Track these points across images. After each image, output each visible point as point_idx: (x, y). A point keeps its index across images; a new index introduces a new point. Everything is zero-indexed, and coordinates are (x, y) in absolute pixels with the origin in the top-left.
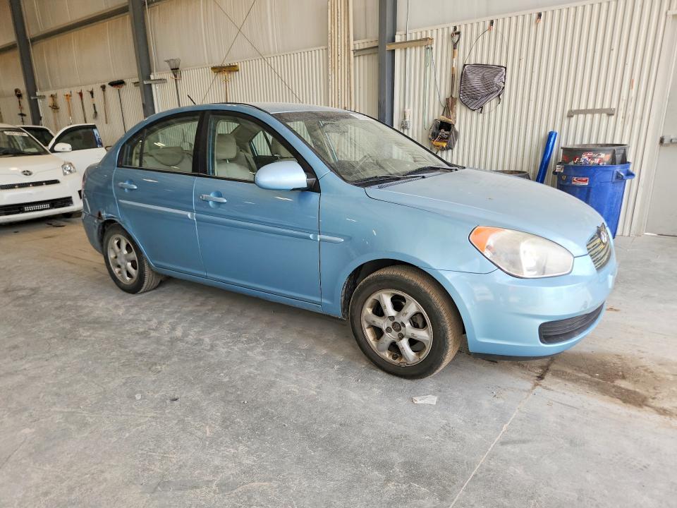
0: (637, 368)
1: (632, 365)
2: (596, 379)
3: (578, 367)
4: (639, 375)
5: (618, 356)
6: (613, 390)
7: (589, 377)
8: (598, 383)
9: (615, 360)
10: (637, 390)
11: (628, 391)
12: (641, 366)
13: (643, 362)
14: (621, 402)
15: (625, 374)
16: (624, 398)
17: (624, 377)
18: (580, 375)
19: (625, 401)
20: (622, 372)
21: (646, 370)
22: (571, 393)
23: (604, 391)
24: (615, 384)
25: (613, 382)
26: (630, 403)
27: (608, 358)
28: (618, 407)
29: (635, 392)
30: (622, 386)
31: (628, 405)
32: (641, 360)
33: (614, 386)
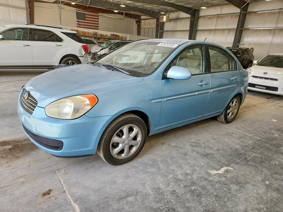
0: (7, 156)
1: (10, 156)
2: (19, 144)
3: (30, 145)
4: (5, 153)
5: (18, 158)
6: (11, 143)
7: (22, 143)
8: (18, 142)
9: (18, 155)
10: (2, 147)
11: (6, 145)
12: (6, 158)
13: (5, 160)
14: (6, 141)
15: (11, 151)
16: (6, 142)
17: (10, 149)
18: (26, 142)
19: (5, 142)
20: (12, 151)
21: (3, 157)
22: (23, 136)
23: (14, 141)
24: (11, 145)
25: (13, 146)
26: (3, 142)
27: (21, 154)
28: (6, 139)
29: (3, 146)
30: (8, 146)
31: (3, 141)
32: (7, 161)
33: (11, 144)
